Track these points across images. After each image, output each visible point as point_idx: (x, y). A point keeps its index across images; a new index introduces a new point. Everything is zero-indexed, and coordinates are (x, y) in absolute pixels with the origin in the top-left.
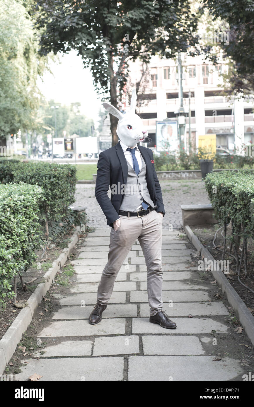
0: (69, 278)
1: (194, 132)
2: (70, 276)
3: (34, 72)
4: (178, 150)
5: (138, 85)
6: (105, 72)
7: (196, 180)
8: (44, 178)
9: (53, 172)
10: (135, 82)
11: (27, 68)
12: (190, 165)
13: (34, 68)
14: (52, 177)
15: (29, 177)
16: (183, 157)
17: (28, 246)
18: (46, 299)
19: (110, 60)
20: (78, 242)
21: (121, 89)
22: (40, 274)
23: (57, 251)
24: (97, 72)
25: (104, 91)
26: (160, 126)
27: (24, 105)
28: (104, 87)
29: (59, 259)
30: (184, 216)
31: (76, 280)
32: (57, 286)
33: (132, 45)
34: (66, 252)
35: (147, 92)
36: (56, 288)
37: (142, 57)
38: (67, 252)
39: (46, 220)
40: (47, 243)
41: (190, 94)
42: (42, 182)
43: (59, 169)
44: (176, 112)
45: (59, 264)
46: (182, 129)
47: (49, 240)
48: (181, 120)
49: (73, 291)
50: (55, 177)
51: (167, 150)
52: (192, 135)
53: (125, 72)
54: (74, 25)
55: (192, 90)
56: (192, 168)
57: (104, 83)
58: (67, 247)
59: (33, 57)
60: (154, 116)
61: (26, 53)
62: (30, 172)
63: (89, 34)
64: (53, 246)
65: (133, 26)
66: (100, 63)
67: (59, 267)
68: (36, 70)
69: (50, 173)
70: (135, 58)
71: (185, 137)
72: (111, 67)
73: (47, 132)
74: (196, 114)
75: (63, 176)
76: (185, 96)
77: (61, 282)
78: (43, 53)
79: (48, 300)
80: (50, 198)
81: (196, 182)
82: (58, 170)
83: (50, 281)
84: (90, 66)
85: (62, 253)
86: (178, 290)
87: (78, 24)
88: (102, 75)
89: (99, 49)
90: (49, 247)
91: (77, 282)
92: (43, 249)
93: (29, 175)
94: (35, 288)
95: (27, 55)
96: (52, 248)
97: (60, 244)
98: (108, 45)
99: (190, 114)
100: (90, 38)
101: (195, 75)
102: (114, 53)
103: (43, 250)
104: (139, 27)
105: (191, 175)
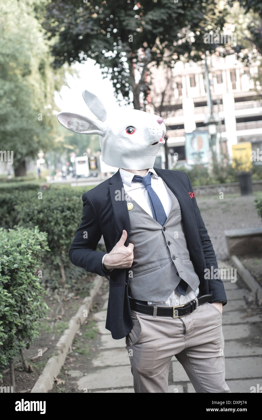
0: (91, 341)
1: (225, 142)
2: (92, 338)
3: (51, 88)
4: (211, 161)
5: (163, 94)
6: (126, 82)
7: (234, 195)
8: (55, 211)
9: (66, 203)
10: (159, 91)
11: (43, 84)
12: (226, 178)
13: (51, 84)
14: (65, 210)
15: (36, 212)
16: (217, 169)
17: (25, 320)
18: (60, 382)
19: (131, 68)
20: (103, 285)
21: (145, 99)
22: (52, 341)
23: (77, 301)
24: (118, 82)
25: (127, 102)
26: (189, 137)
27: (42, 124)
28: (126, 98)
29: (78, 315)
30: (229, 245)
31: (100, 344)
32: (75, 356)
33: (154, 49)
34: (87, 303)
35: (173, 103)
36: (74, 359)
37: (166, 62)
38: (89, 302)
39: (60, 264)
40: (64, 292)
41: (218, 102)
42: (52, 216)
43: (75, 198)
44: (206, 121)
45: (79, 321)
46: (214, 139)
47: (66, 288)
48: (212, 129)
49: (96, 363)
50: (69, 209)
51: (198, 163)
52: (223, 145)
53: (148, 79)
54: (89, 31)
55: (220, 97)
56: (228, 181)
57: (126, 94)
58: (89, 295)
59: (49, 72)
60: (181, 127)
61: (41, 68)
62: (37, 205)
63: (107, 41)
64: (71, 295)
65: (154, 28)
66: (120, 72)
67: (79, 326)
68: (53, 86)
69: (62, 204)
70: (158, 64)
71: (217, 148)
72: (132, 75)
73: (70, 151)
74: (226, 122)
75: (79, 206)
76: (214, 103)
77: (80, 351)
78: (57, 65)
79: (62, 383)
80: (64, 236)
81: (234, 197)
82: (73, 200)
83: (66, 351)
84: (110, 76)
85: (82, 304)
86: (236, 357)
87: (92, 30)
88: (123, 86)
89: (118, 56)
90: (66, 297)
91: (101, 348)
92: (59, 300)
93: (37, 209)
94: (44, 367)
95: (42, 71)
96: (69, 298)
97: (80, 292)
98: (127, 52)
99: (220, 123)
100: (107, 45)
101: (222, 81)
102: (135, 60)
103: (58, 302)
104: (161, 29)
105: (228, 189)
